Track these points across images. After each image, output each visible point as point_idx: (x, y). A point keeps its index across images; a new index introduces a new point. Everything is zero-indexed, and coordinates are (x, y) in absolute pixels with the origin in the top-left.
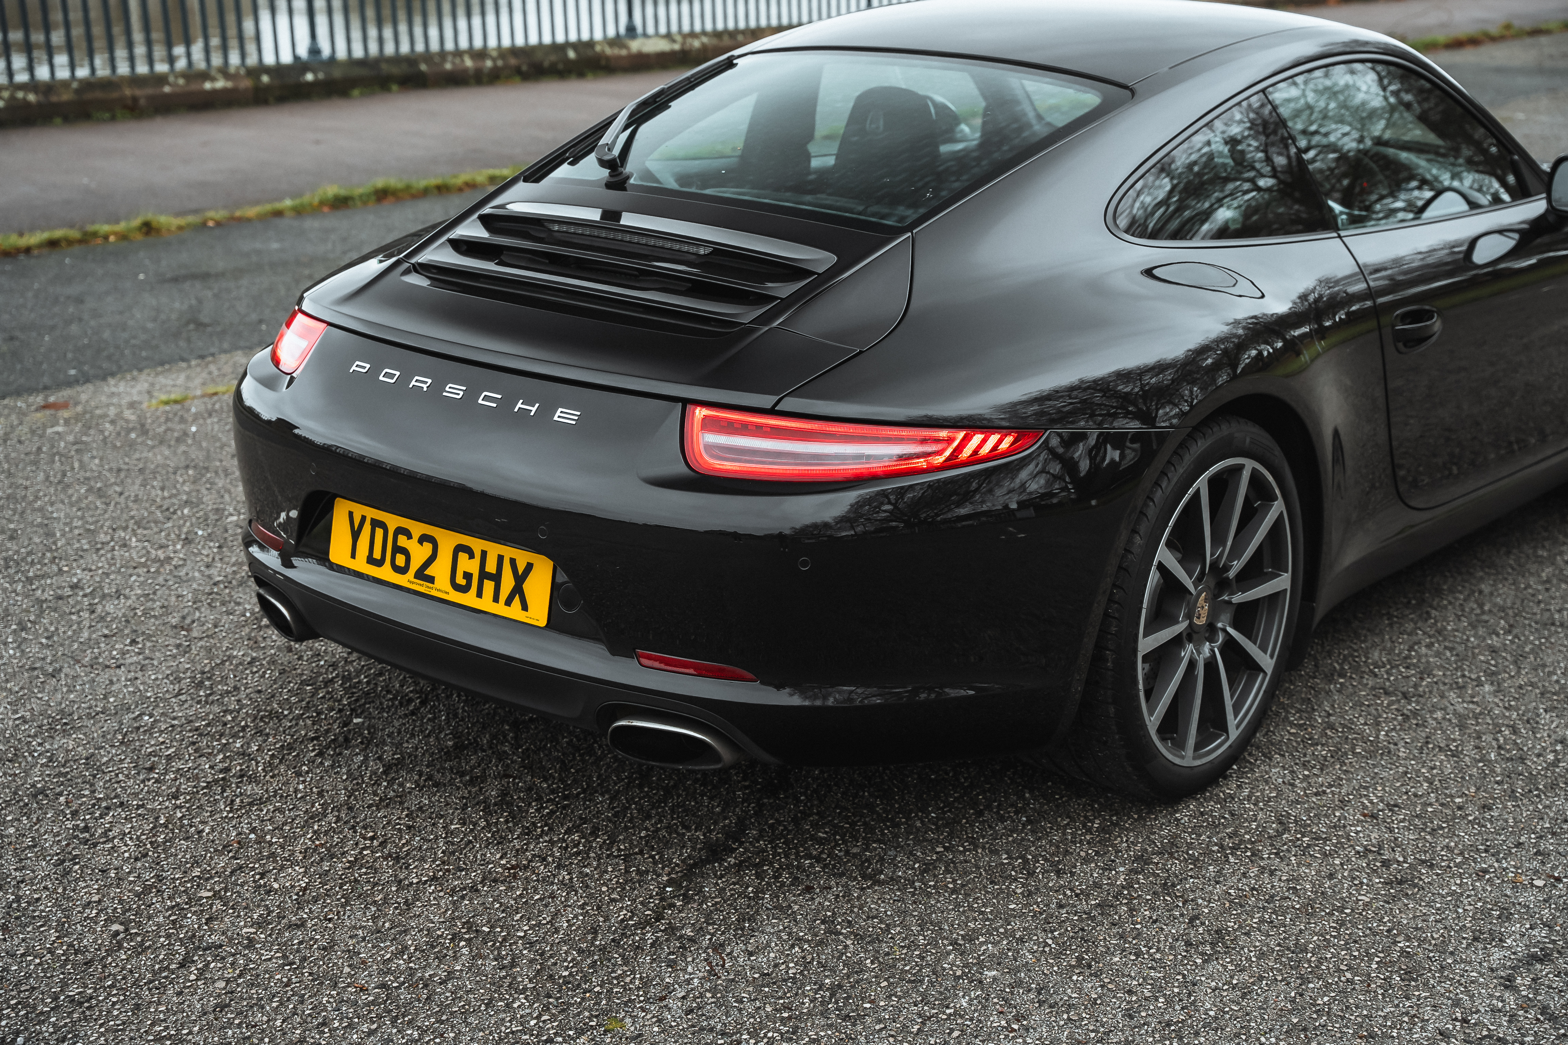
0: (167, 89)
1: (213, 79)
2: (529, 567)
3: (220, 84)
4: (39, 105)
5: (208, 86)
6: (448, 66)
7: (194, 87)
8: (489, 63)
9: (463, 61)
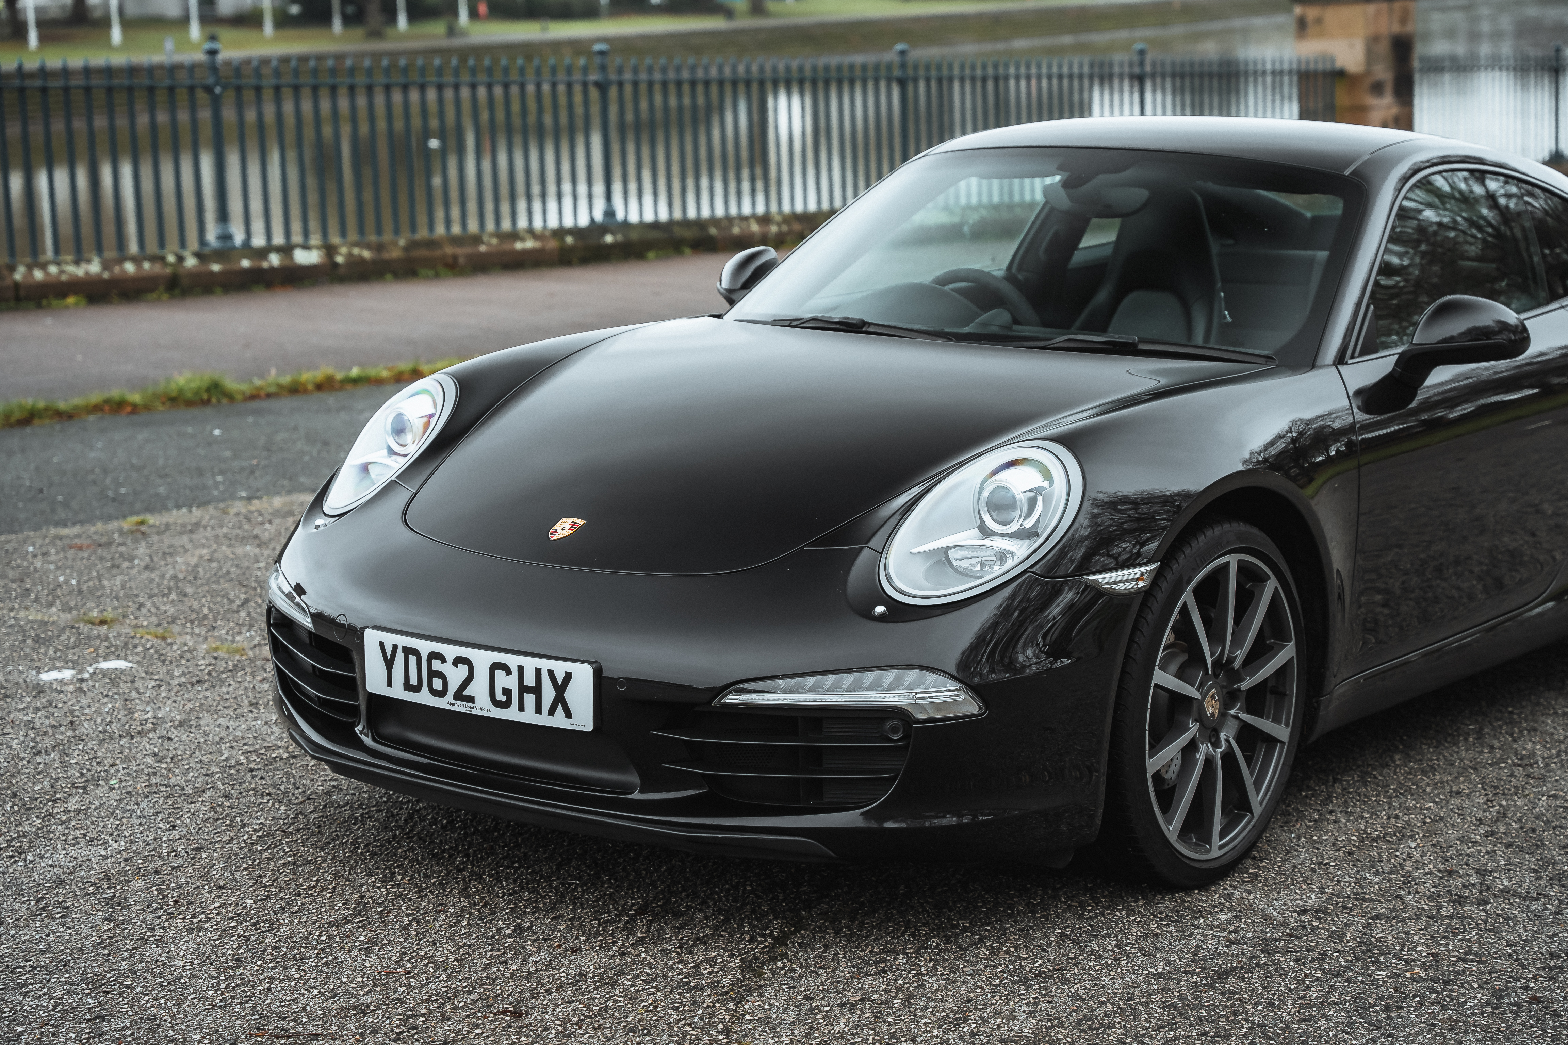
0: (483, 248)
1: (523, 239)
3: (530, 244)
4: (374, 262)
5: (519, 245)
6: (736, 230)
7: (506, 246)
8: (774, 229)
9: (749, 226)
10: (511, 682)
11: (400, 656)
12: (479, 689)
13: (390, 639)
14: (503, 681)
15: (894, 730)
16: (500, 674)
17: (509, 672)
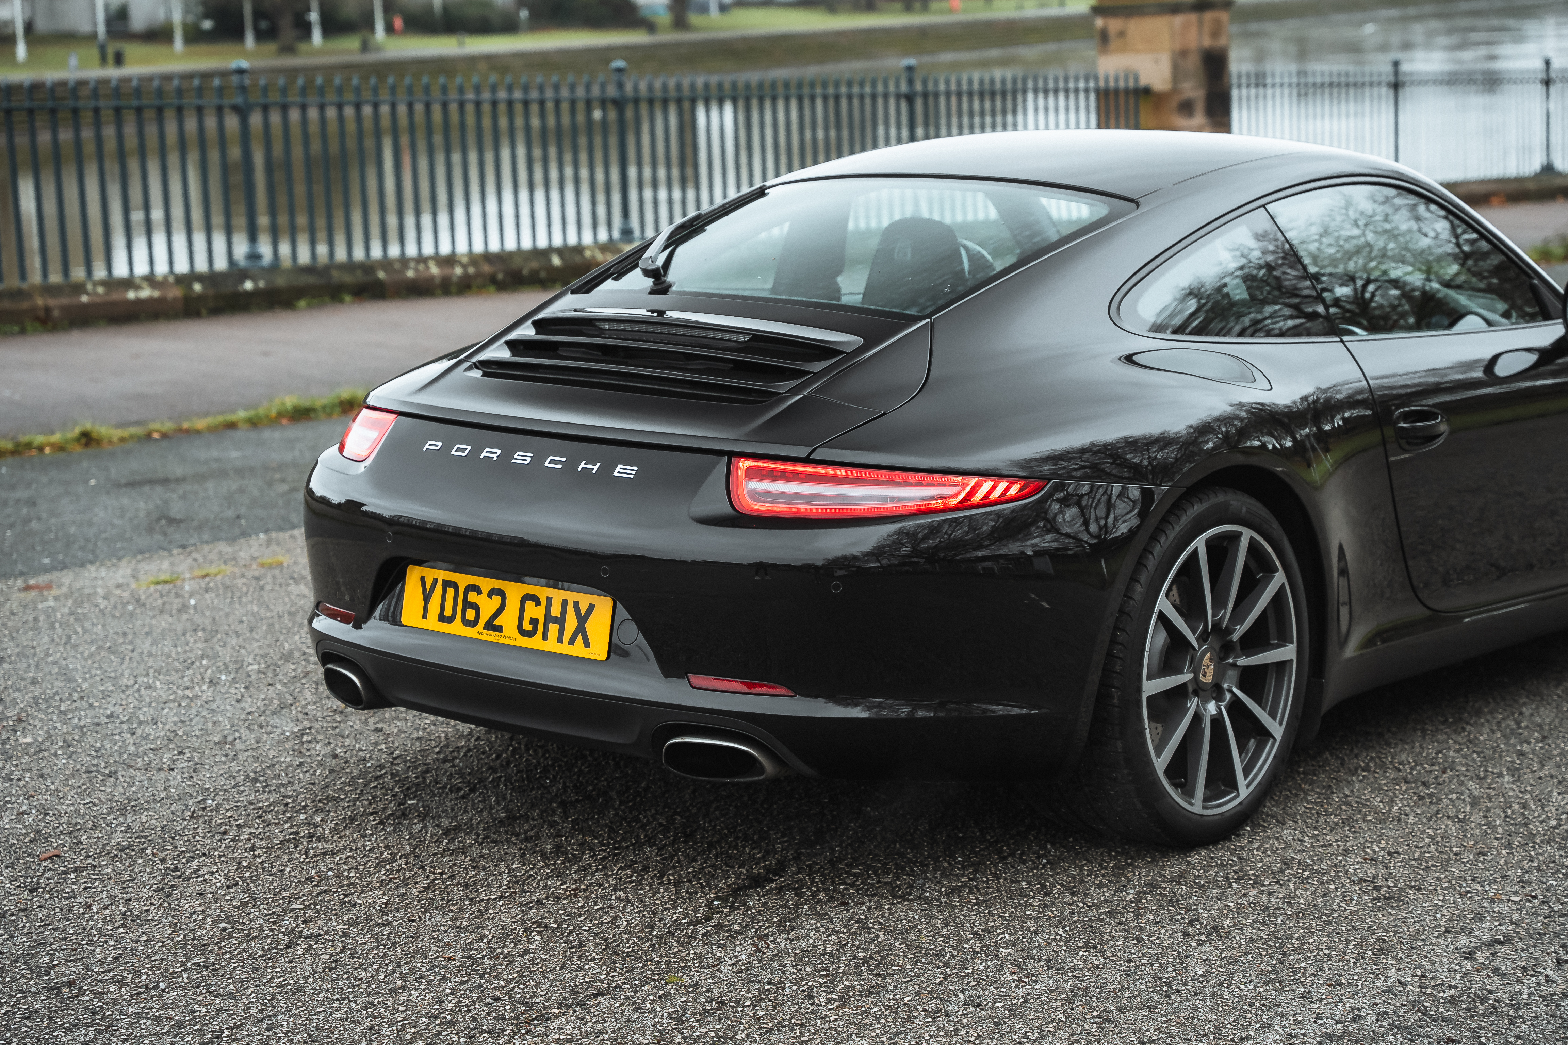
2: (591, 607)
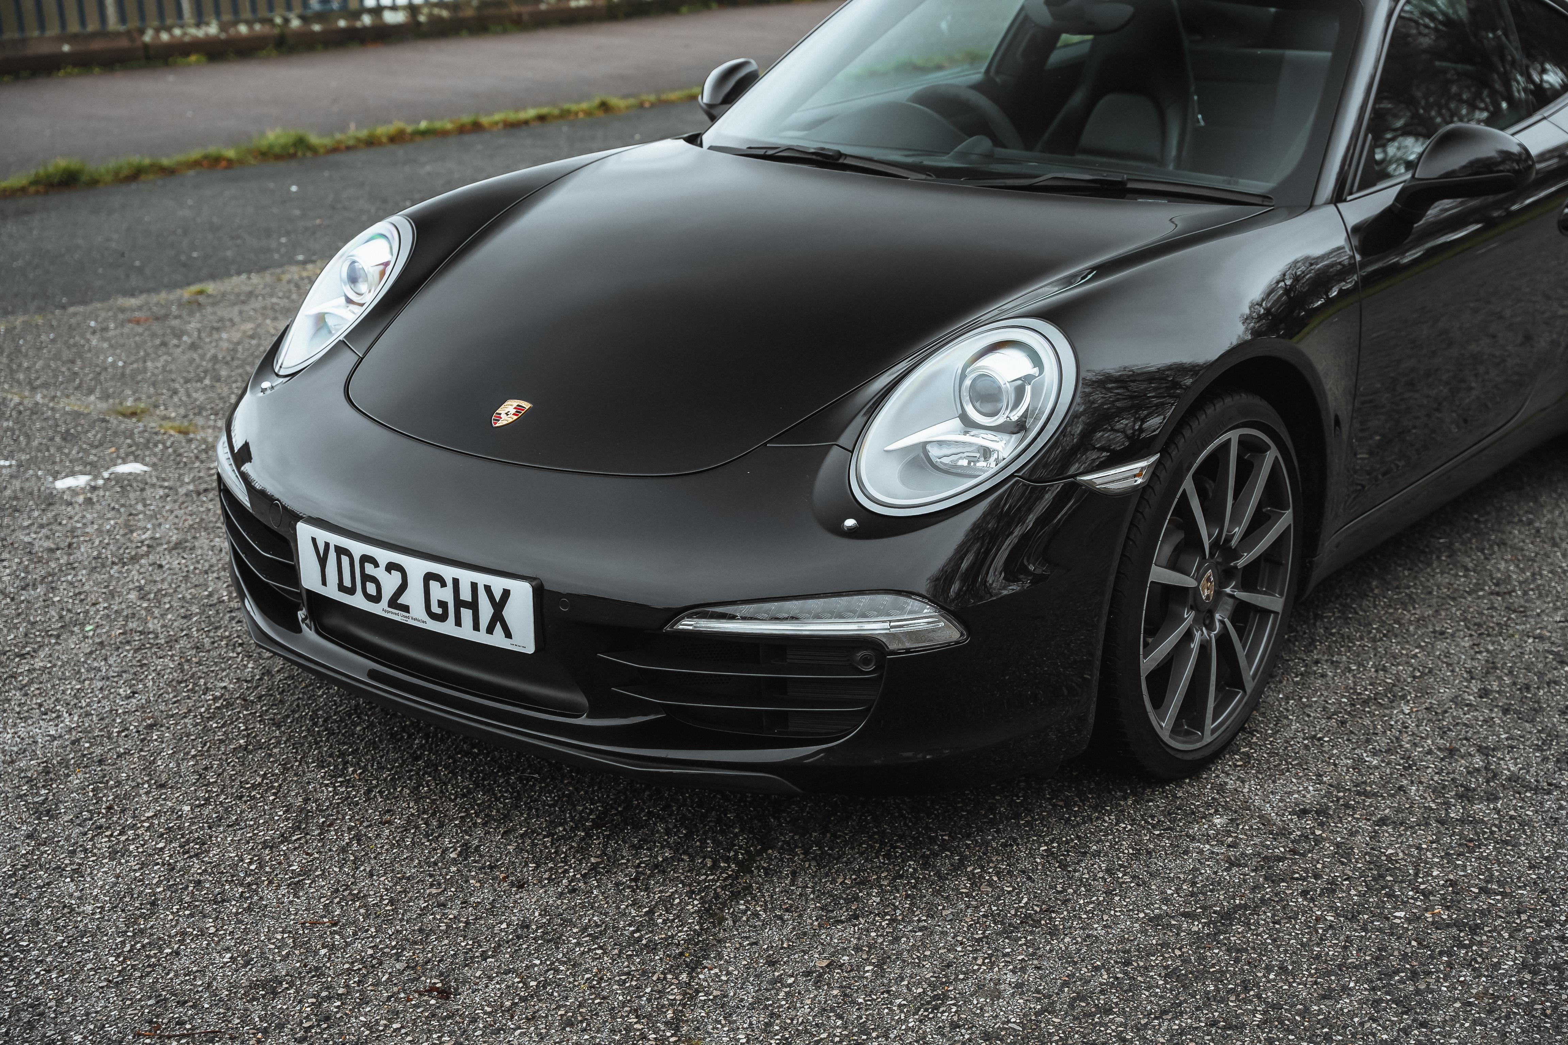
10: (447, 595)
11: (332, 555)
12: (413, 597)
13: (323, 536)
14: (438, 593)
15: (866, 661)
16: (434, 585)
17: (443, 584)
